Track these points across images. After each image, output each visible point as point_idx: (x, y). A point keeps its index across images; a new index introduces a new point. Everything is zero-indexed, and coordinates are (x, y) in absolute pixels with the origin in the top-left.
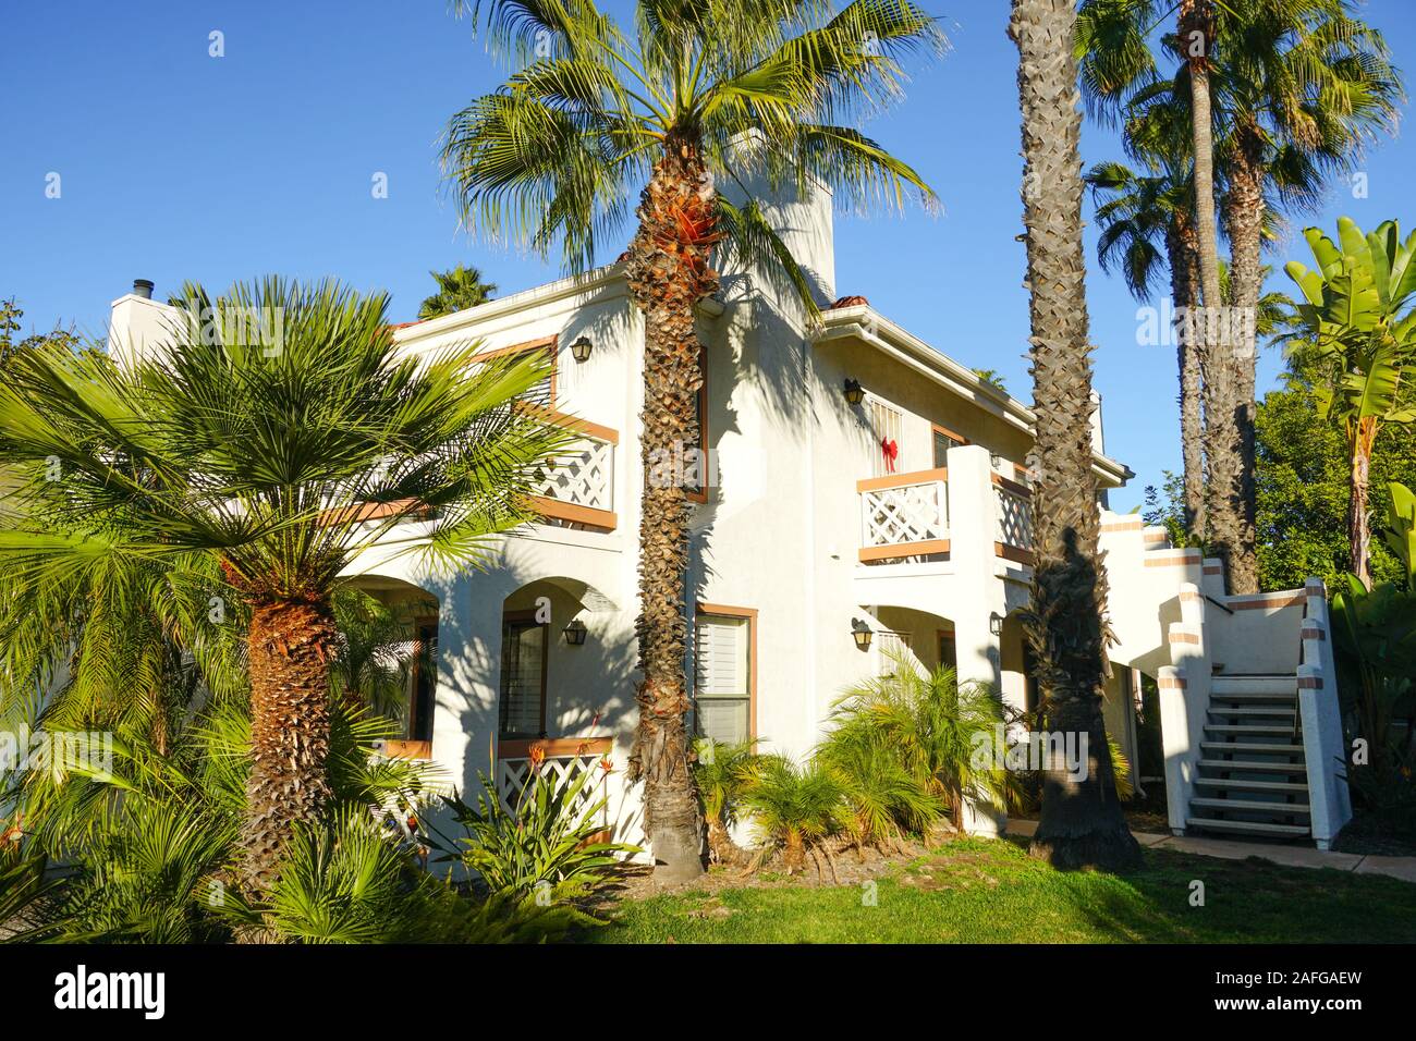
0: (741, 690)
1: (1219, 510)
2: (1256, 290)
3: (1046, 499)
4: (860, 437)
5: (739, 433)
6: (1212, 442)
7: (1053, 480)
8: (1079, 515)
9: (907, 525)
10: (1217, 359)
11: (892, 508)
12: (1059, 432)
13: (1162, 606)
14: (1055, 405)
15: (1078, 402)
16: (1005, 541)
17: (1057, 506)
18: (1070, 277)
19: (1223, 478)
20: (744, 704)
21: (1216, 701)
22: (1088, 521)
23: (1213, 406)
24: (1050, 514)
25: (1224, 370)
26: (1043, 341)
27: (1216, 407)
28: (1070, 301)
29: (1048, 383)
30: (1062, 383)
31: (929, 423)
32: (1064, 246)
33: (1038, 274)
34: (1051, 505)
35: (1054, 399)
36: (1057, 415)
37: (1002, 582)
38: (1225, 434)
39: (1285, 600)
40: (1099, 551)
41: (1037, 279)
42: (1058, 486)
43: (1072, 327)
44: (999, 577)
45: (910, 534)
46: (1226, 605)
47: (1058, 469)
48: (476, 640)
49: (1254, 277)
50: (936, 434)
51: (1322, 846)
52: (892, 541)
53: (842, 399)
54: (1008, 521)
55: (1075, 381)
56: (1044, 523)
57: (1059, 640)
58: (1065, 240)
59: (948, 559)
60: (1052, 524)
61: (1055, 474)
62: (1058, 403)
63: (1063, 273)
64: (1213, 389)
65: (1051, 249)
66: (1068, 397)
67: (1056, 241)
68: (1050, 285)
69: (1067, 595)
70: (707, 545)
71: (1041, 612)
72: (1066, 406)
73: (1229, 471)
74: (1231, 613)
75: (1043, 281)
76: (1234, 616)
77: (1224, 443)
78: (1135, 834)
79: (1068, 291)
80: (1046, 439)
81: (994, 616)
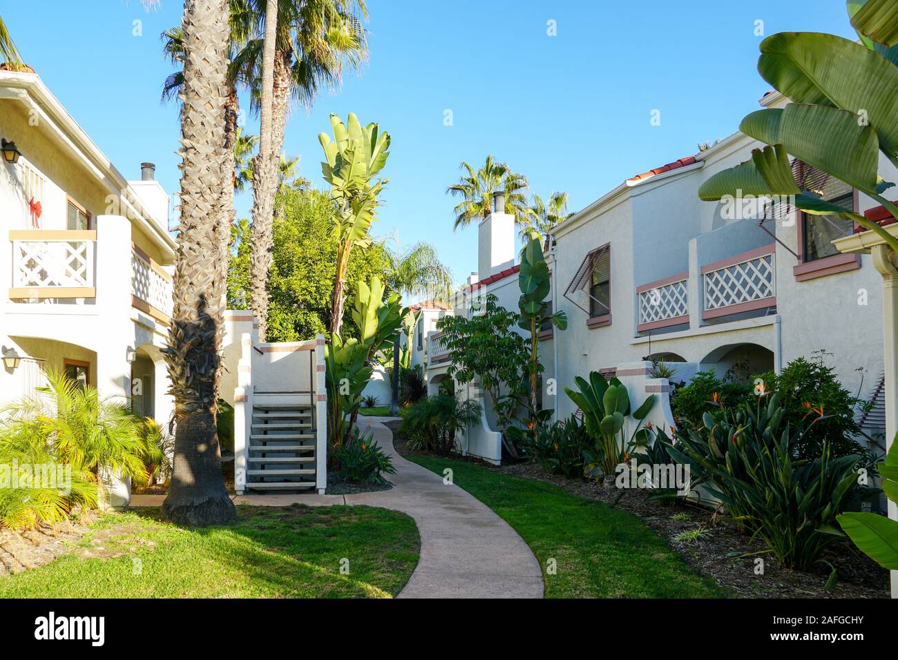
1: (257, 288)
2: (279, 148)
3: (188, 265)
4: (14, 193)
6: (256, 242)
7: (194, 251)
8: (211, 280)
10: (265, 188)
12: (201, 215)
14: (199, 195)
15: (215, 196)
16: (134, 293)
17: (196, 271)
18: (217, 100)
19: (261, 267)
21: (256, 409)
22: (216, 284)
24: (190, 276)
25: (269, 196)
26: (194, 144)
27: (261, 220)
28: (215, 118)
29: (195, 178)
30: (206, 179)
31: (65, 194)
32: (215, 74)
33: (194, 91)
34: (191, 270)
35: (199, 190)
36: (200, 203)
37: (133, 323)
38: (265, 238)
39: (295, 347)
41: (191, 95)
42: (197, 256)
43: (216, 138)
44: (133, 320)
46: (259, 349)
47: (198, 244)
49: (279, 139)
50: (69, 203)
52: (43, 284)
54: (136, 278)
55: (215, 181)
56: (185, 282)
57: (192, 368)
58: (216, 70)
59: (95, 303)
60: (191, 283)
61: (195, 247)
62: (202, 194)
63: (212, 95)
64: (260, 207)
65: (205, 74)
66: (208, 191)
67: (210, 69)
68: (202, 102)
69: (200, 336)
71: (179, 348)
72: (207, 197)
73: (265, 263)
74: (262, 354)
75: (197, 97)
76: (264, 356)
77: (264, 244)
79: (215, 110)
80: (190, 219)
81: (129, 349)
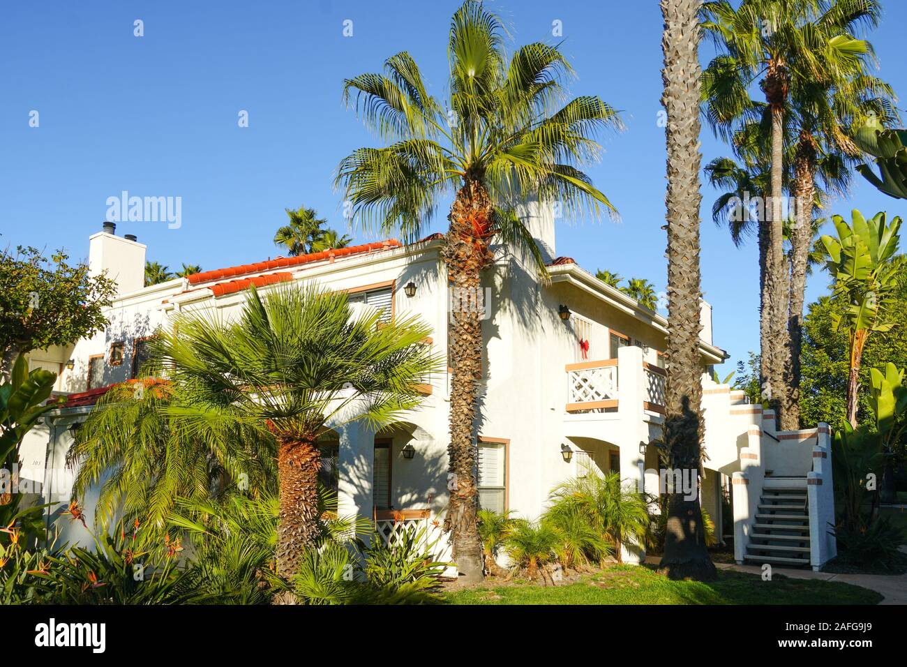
0: (500, 484)
1: (775, 381)
2: (807, 245)
3: (673, 379)
4: (568, 338)
5: (500, 338)
6: (773, 341)
7: (677, 369)
8: (691, 389)
9: (594, 390)
10: (778, 291)
11: (585, 380)
12: (682, 342)
13: (739, 438)
14: (679, 327)
15: (693, 325)
16: (650, 401)
17: (679, 384)
18: (691, 252)
19: (779, 362)
20: (502, 492)
21: (766, 491)
22: (695, 393)
23: (775, 319)
24: (675, 388)
25: (783, 297)
26: (674, 290)
27: (777, 320)
28: (690, 267)
29: (676, 314)
30: (684, 314)
31: (607, 329)
32: (689, 234)
33: (673, 250)
34: (675, 383)
35: (679, 323)
36: (680, 332)
37: (647, 424)
38: (781, 336)
39: (809, 434)
40: (701, 409)
41: (673, 253)
42: (679, 373)
43: (691, 282)
44: (645, 421)
45: (596, 396)
46: (776, 437)
47: (680, 363)
48: (361, 456)
49: (807, 237)
50: (612, 335)
51: (816, 569)
52: (585, 400)
53: (558, 317)
54: (651, 389)
55: (691, 313)
56: (671, 393)
57: (677, 458)
58: (689, 230)
59: (617, 411)
60: (676, 394)
61: (678, 366)
62: (681, 325)
63: (688, 250)
64: (775, 309)
65: (681, 235)
66: (687, 322)
67: (685, 231)
68: (680, 257)
69: (682, 433)
70: (483, 404)
71: (668, 442)
72: (686, 327)
73: (782, 358)
74: (779, 441)
75: (676, 254)
76: (779, 444)
77: (780, 341)
78: (715, 564)
79: (690, 261)
80: (674, 345)
81: (642, 444)
